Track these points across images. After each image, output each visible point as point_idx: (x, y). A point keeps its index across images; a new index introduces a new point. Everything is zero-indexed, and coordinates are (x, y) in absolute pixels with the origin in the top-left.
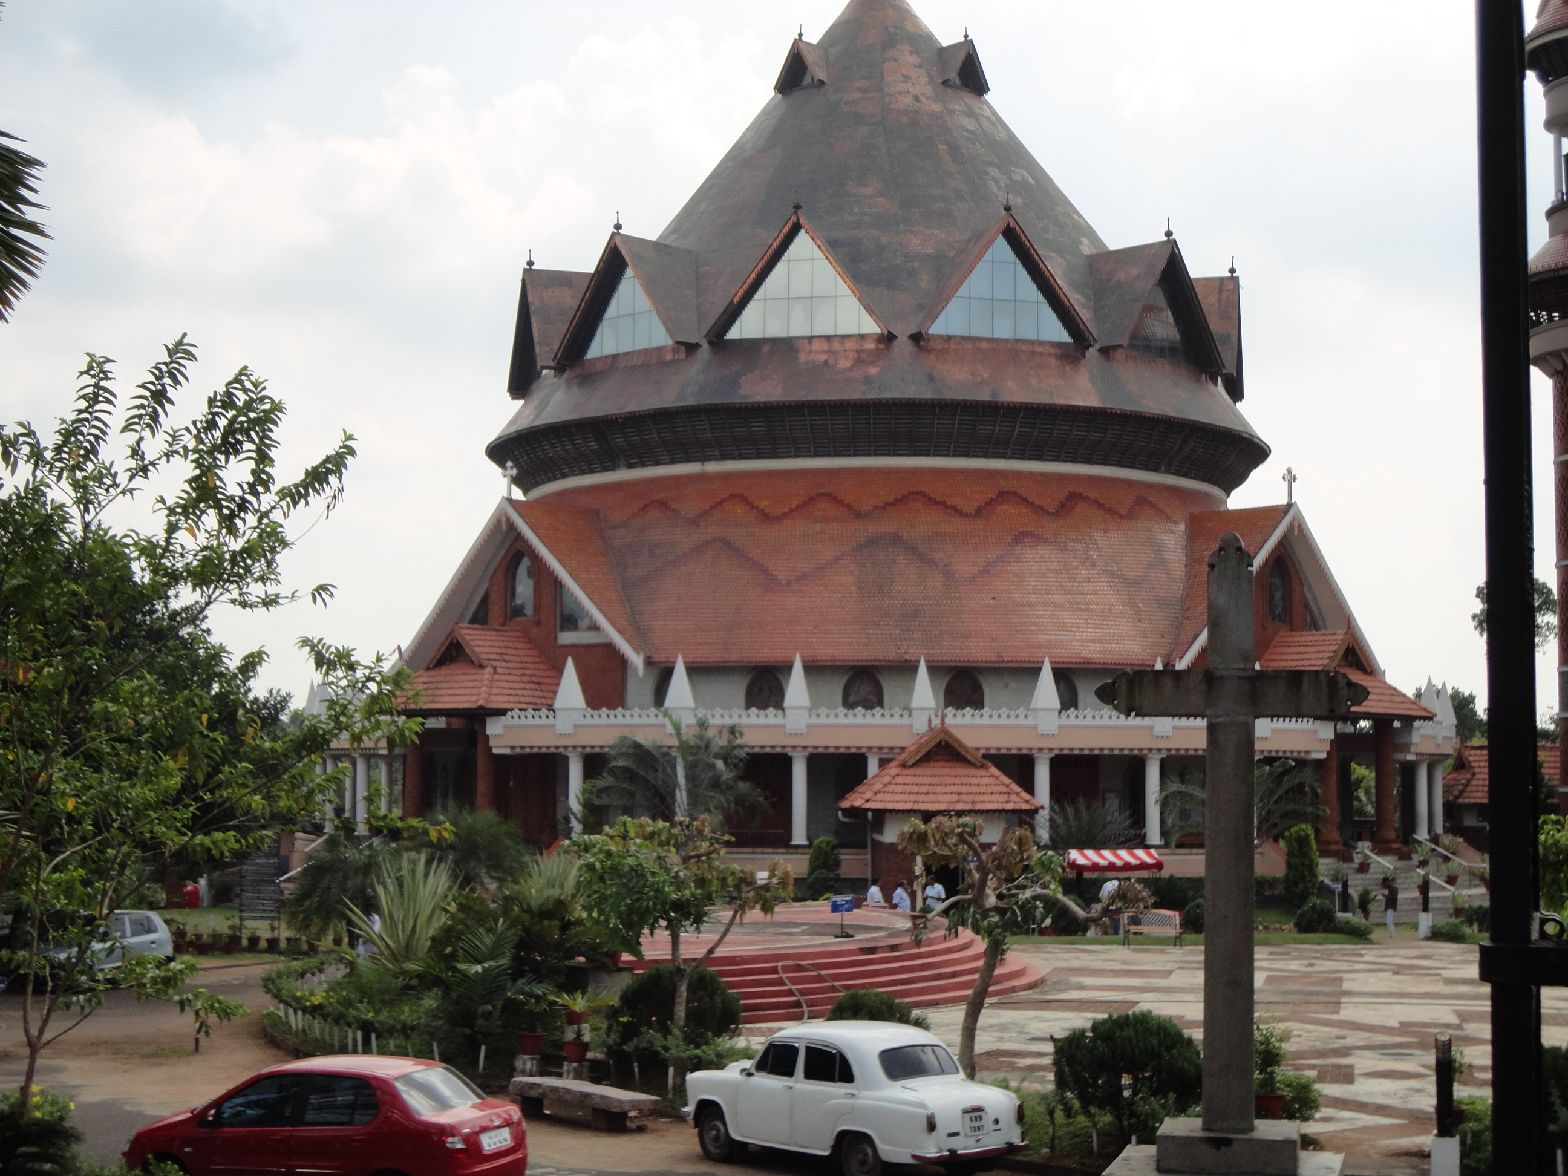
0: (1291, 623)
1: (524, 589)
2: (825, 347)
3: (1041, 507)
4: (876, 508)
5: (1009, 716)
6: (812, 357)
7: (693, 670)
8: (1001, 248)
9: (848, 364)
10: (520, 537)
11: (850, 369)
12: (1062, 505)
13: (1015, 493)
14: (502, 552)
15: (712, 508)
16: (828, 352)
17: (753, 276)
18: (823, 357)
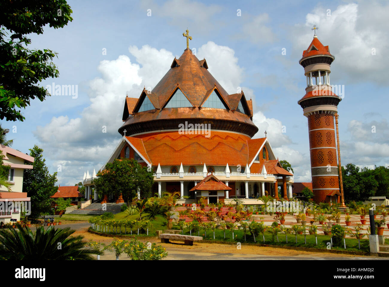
0: (266, 159)
1: (128, 153)
2: (183, 109)
3: (222, 138)
4: (193, 138)
5: (221, 174)
6: (181, 111)
7: (162, 167)
8: (214, 93)
9: (188, 112)
10: (127, 143)
11: (188, 113)
12: (226, 138)
13: (218, 135)
14: (123, 146)
15: (163, 138)
16: (184, 110)
17: (170, 97)
18: (183, 111)
